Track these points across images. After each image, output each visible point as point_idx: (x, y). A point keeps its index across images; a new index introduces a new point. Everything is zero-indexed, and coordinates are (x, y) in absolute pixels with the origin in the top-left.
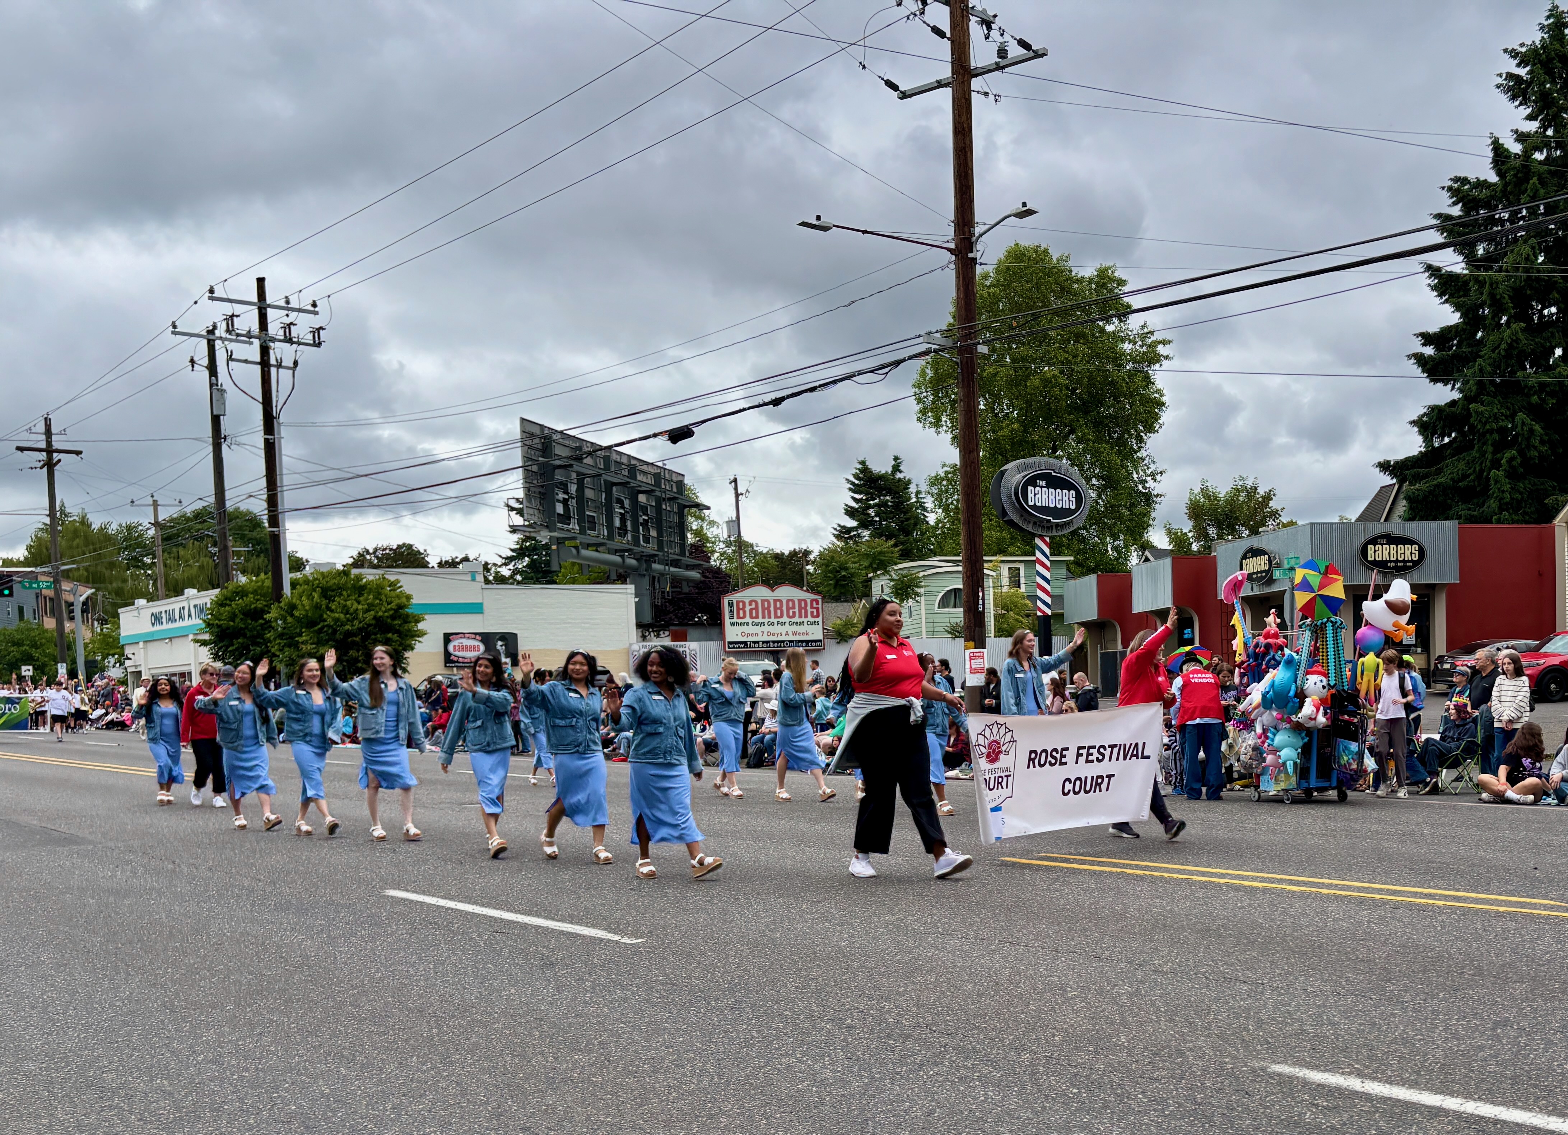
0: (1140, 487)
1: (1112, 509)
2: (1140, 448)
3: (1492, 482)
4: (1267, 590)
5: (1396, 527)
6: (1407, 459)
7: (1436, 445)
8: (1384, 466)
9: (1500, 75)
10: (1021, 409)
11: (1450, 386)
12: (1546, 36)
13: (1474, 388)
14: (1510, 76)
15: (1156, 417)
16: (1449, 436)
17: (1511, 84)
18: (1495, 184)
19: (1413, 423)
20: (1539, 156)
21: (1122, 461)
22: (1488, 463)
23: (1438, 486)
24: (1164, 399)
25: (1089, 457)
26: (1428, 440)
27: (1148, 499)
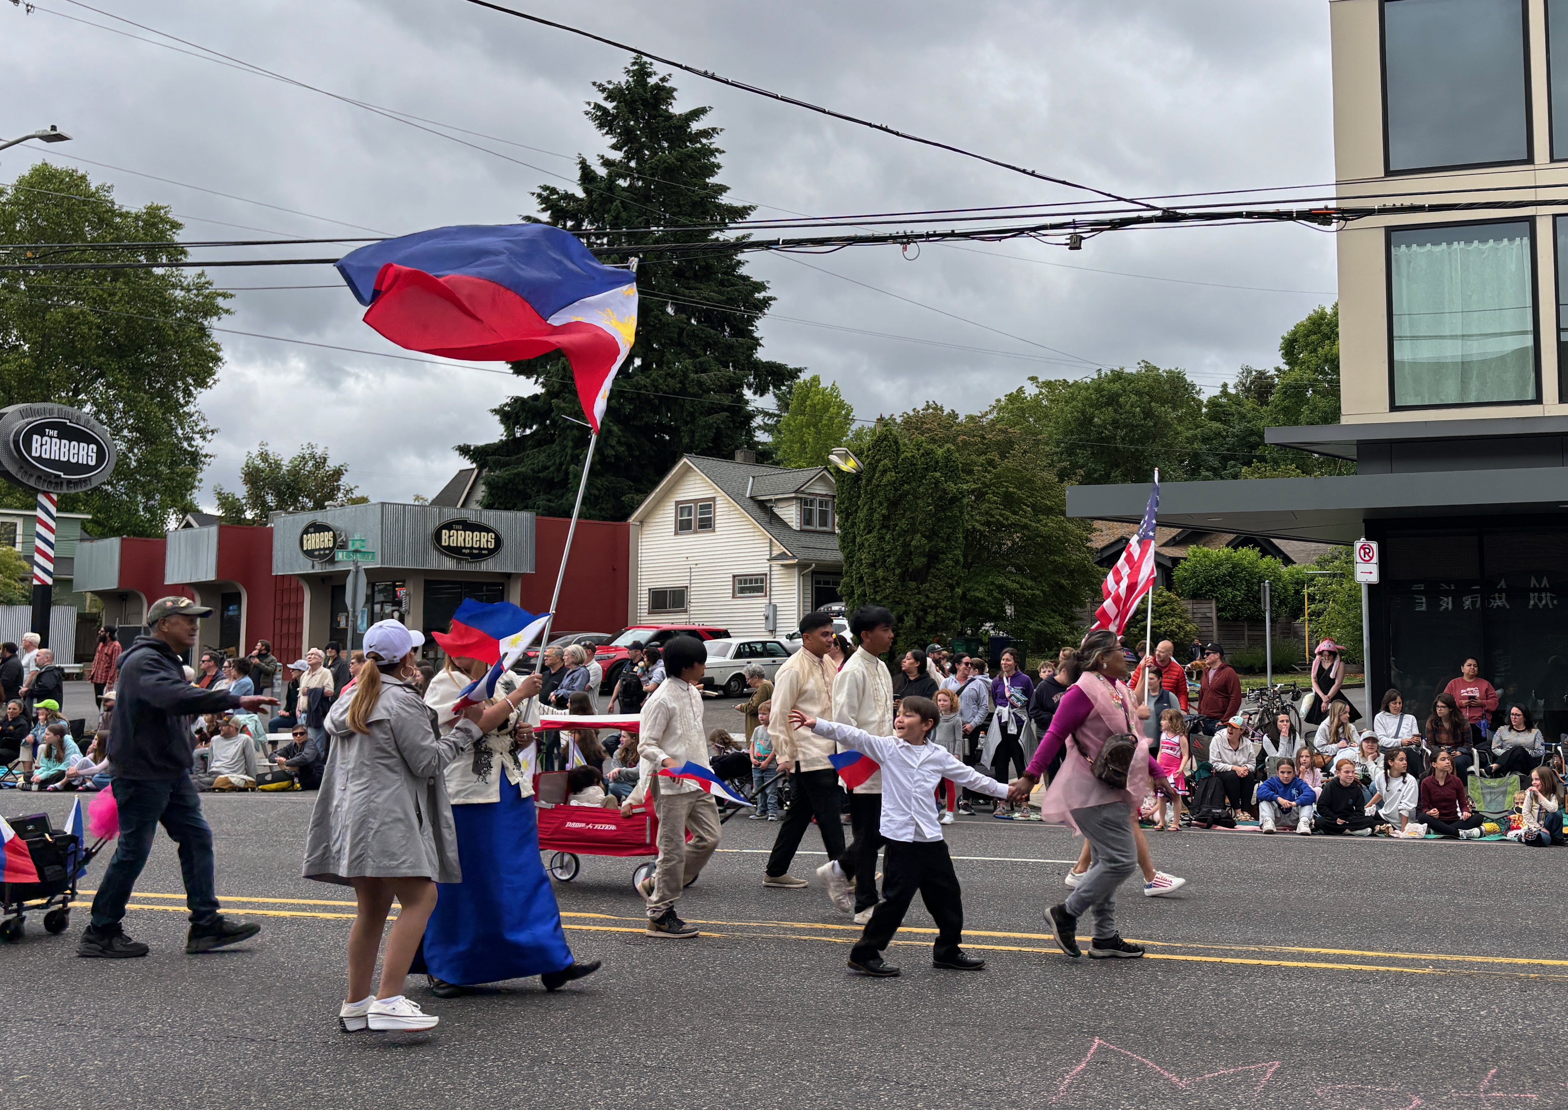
0: (185, 445)
1: (145, 465)
2: (187, 403)
3: (571, 476)
4: (330, 569)
5: (474, 512)
6: (488, 446)
7: (518, 435)
8: (464, 450)
9: (589, 104)
10: (35, 343)
11: (533, 379)
12: (631, 80)
13: (557, 385)
14: (598, 107)
15: (210, 373)
16: (531, 428)
17: (599, 113)
18: (582, 200)
19: (496, 411)
20: (623, 183)
21: (163, 414)
22: (568, 458)
23: (518, 474)
24: (220, 354)
25: (121, 405)
26: (510, 430)
27: (195, 458)
